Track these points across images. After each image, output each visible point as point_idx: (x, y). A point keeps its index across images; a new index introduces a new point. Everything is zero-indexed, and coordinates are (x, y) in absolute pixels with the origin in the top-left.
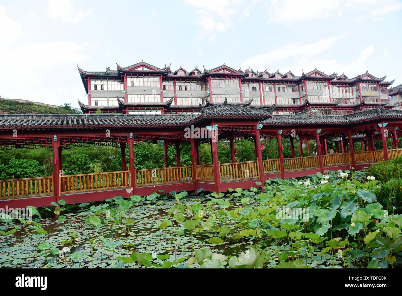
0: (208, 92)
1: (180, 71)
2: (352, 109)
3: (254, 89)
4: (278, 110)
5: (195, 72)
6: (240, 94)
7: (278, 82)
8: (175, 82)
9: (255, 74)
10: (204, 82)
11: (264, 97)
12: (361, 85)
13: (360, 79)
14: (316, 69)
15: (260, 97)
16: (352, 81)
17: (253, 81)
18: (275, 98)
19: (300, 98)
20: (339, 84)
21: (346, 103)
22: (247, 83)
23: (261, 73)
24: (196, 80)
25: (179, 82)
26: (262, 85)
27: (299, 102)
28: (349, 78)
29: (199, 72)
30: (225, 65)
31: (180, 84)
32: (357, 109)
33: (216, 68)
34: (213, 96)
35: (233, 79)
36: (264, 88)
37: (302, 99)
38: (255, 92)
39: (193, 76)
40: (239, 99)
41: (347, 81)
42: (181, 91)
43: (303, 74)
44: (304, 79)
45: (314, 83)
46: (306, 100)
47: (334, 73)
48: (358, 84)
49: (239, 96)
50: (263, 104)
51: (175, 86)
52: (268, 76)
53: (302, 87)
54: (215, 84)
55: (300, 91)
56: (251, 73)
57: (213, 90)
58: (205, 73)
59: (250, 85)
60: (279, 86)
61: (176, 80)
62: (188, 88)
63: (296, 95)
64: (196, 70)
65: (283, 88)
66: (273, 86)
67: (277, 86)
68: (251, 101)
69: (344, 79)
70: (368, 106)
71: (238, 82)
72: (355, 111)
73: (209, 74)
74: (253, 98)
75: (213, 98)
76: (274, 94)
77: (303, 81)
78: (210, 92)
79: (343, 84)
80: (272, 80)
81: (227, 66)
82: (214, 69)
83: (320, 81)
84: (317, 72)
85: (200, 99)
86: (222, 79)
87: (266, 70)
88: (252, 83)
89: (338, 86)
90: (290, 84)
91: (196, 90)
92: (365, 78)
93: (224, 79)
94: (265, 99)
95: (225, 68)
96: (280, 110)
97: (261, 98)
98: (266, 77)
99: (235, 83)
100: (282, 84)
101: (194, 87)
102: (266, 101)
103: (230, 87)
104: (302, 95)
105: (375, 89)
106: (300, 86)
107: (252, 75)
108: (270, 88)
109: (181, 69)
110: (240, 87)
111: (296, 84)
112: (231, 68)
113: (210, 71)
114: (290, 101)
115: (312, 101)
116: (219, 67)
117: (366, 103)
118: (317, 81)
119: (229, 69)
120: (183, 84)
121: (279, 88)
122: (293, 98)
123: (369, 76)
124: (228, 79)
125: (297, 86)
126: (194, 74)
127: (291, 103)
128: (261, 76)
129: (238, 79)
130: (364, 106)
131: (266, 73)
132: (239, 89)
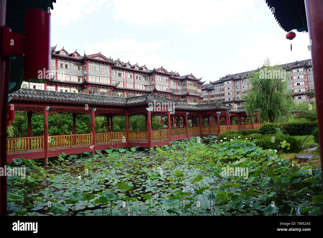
0: (86, 73)
1: (62, 51)
2: (181, 97)
3: (120, 75)
4: (135, 93)
5: (75, 55)
6: (110, 78)
7: (137, 72)
8: (58, 60)
9: (121, 64)
10: (83, 63)
11: (126, 81)
12: (188, 82)
13: (187, 78)
14: (162, 67)
15: (123, 81)
16: (182, 78)
17: (119, 69)
18: (134, 84)
19: (150, 86)
20: (175, 79)
21: (178, 93)
22: (115, 69)
23: (125, 63)
24: (76, 62)
25: (61, 60)
26: (126, 73)
27: (149, 88)
28: (181, 76)
29: (79, 55)
30: (100, 53)
31: (62, 62)
32: (184, 97)
33: (93, 55)
34: (89, 76)
35: (106, 65)
36: (127, 75)
37: (151, 86)
38: (120, 77)
39: (72, 57)
40: (109, 81)
41: (179, 78)
42: (62, 68)
43: (154, 69)
44: (154, 73)
45: (160, 76)
46: (155, 88)
47: (172, 71)
48: (186, 81)
49: (109, 79)
50: (125, 87)
51: (57, 63)
52: (130, 66)
53: (152, 78)
54: (91, 66)
55: (151, 81)
56: (118, 63)
57: (90, 72)
58: (85, 57)
59: (117, 71)
60: (137, 75)
61: (59, 59)
62: (69, 67)
63: (147, 83)
64: (76, 53)
65: (140, 77)
66: (133, 74)
67: (136, 75)
68: (118, 84)
69: (177, 76)
70: (191, 96)
71: (109, 68)
72: (182, 98)
73: (88, 58)
74: (120, 82)
75: (89, 78)
76: (133, 81)
77: (153, 74)
78: (87, 73)
79: (177, 79)
80: (132, 70)
81: (102, 55)
82: (91, 55)
83: (164, 75)
84: (162, 69)
85: (76, 77)
86: (98, 64)
87: (129, 62)
88: (118, 70)
89: (174, 80)
90: (144, 75)
91: (74, 69)
92: (190, 77)
93: (99, 64)
94: (127, 83)
95: (100, 55)
96: (136, 93)
97: (124, 83)
98: (128, 67)
99: (107, 69)
100: (139, 74)
101: (73, 67)
102: (127, 85)
103: (103, 71)
104: (152, 84)
105: (195, 86)
106: (151, 77)
107: (119, 64)
108: (131, 76)
109: (63, 50)
110: (110, 72)
111: (148, 76)
112: (105, 57)
113: (88, 56)
114: (143, 87)
115: (158, 89)
116: (96, 54)
117: (190, 94)
118: (162, 75)
119: (103, 57)
120: (64, 63)
121: (137, 77)
122: (146, 85)
123: (193, 76)
124: (102, 64)
125: (149, 77)
126: (74, 56)
127: (144, 89)
128: (125, 66)
129: (110, 66)
130: (188, 96)
131: (129, 64)
132: (110, 73)
